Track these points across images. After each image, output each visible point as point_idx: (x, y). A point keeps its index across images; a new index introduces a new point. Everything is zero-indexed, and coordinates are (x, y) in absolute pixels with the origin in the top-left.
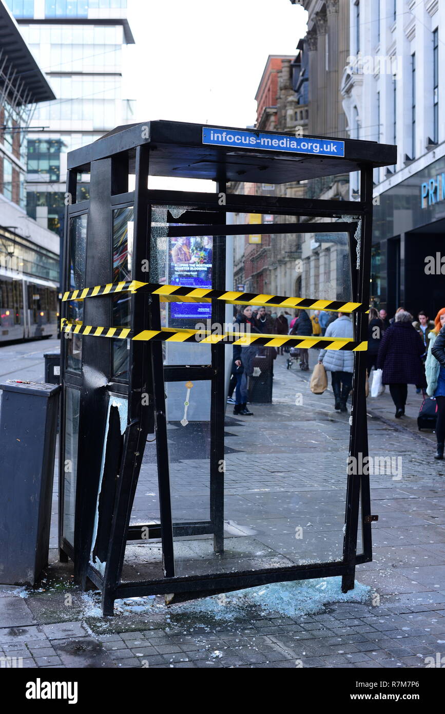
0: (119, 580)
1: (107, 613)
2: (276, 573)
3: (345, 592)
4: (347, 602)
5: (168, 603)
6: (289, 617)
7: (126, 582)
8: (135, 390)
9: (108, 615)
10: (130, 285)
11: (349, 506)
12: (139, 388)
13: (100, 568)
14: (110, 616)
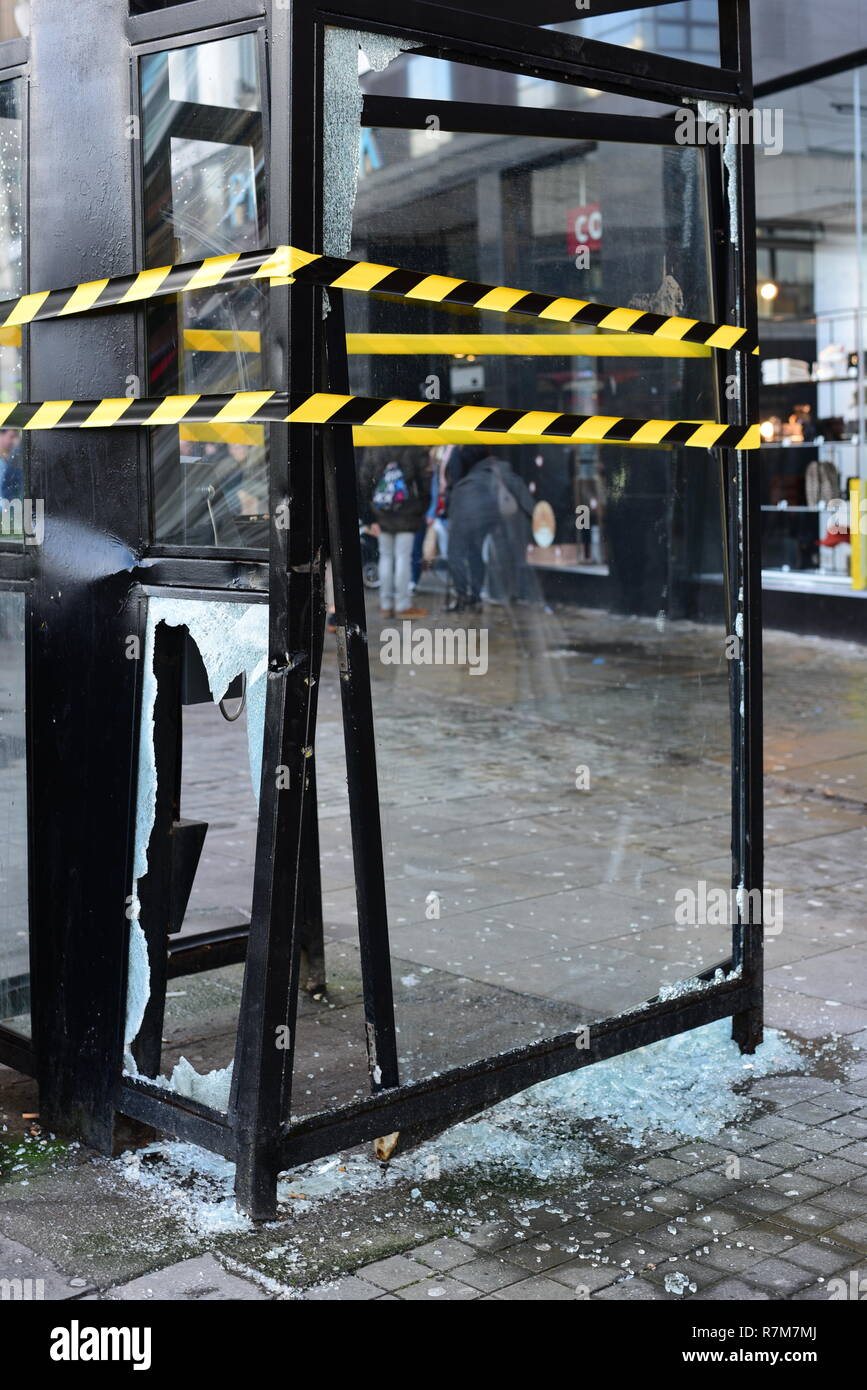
0: (287, 1117)
1: (262, 1216)
2: (620, 1031)
3: (751, 1052)
4: (768, 1076)
5: (387, 1154)
6: (698, 1140)
7: (303, 1118)
8: (296, 569)
9: (264, 1221)
10: (264, 264)
11: (748, 838)
12: (306, 563)
13: (192, 1090)
14: (270, 1222)
